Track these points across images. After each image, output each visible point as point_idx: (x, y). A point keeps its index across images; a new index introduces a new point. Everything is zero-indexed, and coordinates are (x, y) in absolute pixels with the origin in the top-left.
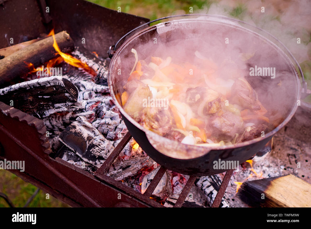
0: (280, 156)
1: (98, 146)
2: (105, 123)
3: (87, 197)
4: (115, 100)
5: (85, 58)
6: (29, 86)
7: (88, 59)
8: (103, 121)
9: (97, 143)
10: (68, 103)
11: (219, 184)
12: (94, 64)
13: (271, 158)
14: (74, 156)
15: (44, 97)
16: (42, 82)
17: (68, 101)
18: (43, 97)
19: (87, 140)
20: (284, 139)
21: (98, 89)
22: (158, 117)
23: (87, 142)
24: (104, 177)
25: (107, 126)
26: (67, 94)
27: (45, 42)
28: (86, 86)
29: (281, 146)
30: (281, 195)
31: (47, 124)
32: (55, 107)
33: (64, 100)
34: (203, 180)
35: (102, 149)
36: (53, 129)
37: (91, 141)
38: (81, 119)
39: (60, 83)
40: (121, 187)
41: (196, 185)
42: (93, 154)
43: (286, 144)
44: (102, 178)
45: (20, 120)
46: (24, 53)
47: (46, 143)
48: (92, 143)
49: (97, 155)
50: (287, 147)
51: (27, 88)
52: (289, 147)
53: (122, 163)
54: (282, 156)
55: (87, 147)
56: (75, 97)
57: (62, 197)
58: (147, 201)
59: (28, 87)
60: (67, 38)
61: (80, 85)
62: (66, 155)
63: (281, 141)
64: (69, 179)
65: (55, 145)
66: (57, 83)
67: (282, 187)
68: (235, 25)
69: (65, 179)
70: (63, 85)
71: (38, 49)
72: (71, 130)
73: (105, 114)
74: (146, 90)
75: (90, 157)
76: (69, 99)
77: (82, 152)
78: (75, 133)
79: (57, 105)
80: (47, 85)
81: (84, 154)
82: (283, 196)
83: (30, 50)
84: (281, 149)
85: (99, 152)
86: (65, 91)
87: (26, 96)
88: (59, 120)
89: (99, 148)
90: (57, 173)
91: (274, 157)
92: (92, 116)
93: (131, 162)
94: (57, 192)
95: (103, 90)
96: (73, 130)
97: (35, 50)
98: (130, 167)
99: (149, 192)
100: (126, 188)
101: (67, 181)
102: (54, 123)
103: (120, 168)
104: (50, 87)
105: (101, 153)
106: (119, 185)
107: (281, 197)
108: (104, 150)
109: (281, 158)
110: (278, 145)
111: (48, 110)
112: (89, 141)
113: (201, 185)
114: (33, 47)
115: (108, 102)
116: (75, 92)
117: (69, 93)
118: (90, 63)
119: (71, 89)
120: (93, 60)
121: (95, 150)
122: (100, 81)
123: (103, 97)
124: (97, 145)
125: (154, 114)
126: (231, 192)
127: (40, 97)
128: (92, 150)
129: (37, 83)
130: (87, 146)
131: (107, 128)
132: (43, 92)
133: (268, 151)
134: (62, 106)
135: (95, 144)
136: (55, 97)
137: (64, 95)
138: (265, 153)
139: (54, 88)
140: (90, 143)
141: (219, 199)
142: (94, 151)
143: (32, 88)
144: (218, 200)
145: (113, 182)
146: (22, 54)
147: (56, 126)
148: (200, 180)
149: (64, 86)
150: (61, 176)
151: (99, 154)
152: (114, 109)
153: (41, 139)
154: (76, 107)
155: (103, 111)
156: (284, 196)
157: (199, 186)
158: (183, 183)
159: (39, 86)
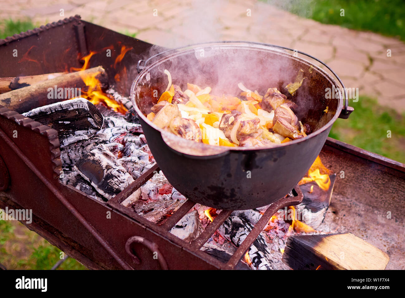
0: (345, 223)
1: (117, 177)
2: (131, 161)
3: (97, 235)
4: (135, 105)
5: (119, 95)
6: (51, 110)
7: (123, 96)
8: (129, 159)
9: (117, 174)
10: (90, 130)
11: (260, 242)
12: (128, 102)
13: (333, 224)
14: (88, 189)
15: (65, 122)
16: (65, 104)
17: (90, 128)
18: (63, 122)
19: (105, 168)
20: (350, 204)
21: (129, 126)
22: (181, 130)
23: (105, 171)
24: (118, 206)
25: (132, 165)
26: (89, 119)
27: (76, 74)
28: (116, 122)
29: (347, 212)
30: (335, 254)
31: (64, 157)
32: (75, 135)
33: (86, 126)
34: (240, 234)
35: (122, 181)
36: (71, 164)
37: (110, 170)
38: (102, 146)
39: (83, 106)
40: (136, 217)
41: (233, 242)
42: (110, 186)
43: (353, 210)
44: (115, 206)
45: (33, 129)
46: (51, 82)
47: (58, 160)
48: (110, 173)
49: (115, 188)
50: (353, 213)
51: (47, 112)
52: (356, 213)
53: (144, 205)
54: (347, 222)
55: (104, 177)
56: (98, 124)
57: (70, 249)
58: (164, 233)
59: (49, 112)
60: (102, 72)
61: (109, 121)
62: (79, 186)
63: (347, 206)
64: (79, 211)
65: (70, 181)
66: (81, 105)
67: (337, 245)
68: (281, 52)
69: (73, 211)
70: (87, 108)
71: (67, 80)
72: (89, 158)
73: (132, 152)
74: (174, 108)
75: (106, 189)
76: (91, 125)
77: (98, 181)
78: (94, 160)
79: (78, 132)
80: (70, 108)
81: (100, 184)
82: (336, 254)
83: (58, 81)
84: (346, 215)
85: (118, 184)
86: (89, 115)
87: (45, 122)
88: (78, 152)
89: (118, 179)
90: (65, 202)
91: (337, 224)
92: (116, 149)
93: (155, 205)
94: (65, 243)
95: (134, 128)
96: (92, 158)
97: (64, 81)
98: (153, 211)
99: (167, 225)
100: (141, 218)
101: (76, 213)
102: (73, 156)
103: (141, 212)
104: (72, 111)
105: (120, 186)
106: (133, 215)
107: (334, 256)
108: (123, 182)
109: (346, 225)
110: (343, 210)
111: (67, 137)
112: (108, 170)
113: (238, 239)
114: (62, 78)
115: (138, 142)
116: (99, 119)
117: (93, 118)
118: (124, 100)
119: (96, 114)
120: (128, 98)
121: (113, 181)
122: (132, 118)
123: (134, 137)
124: (116, 175)
125: (178, 126)
126: (278, 258)
127: (60, 122)
128: (110, 181)
129: (59, 106)
130: (105, 175)
131: (133, 167)
132: (65, 117)
133: (325, 207)
134: (83, 133)
135: (114, 175)
136: (76, 123)
137: (86, 120)
138: (320, 209)
139: (77, 112)
140: (109, 172)
141: (250, 239)
142: (112, 183)
143: (54, 112)
144: (248, 239)
145: (127, 212)
146: (50, 84)
147: (74, 161)
148: (237, 233)
149: (89, 109)
150: (69, 206)
151: (118, 187)
152: (144, 148)
153: (52, 152)
154: (100, 138)
155: (130, 149)
156: (338, 255)
157: (236, 240)
158: (218, 241)
159: (61, 109)
